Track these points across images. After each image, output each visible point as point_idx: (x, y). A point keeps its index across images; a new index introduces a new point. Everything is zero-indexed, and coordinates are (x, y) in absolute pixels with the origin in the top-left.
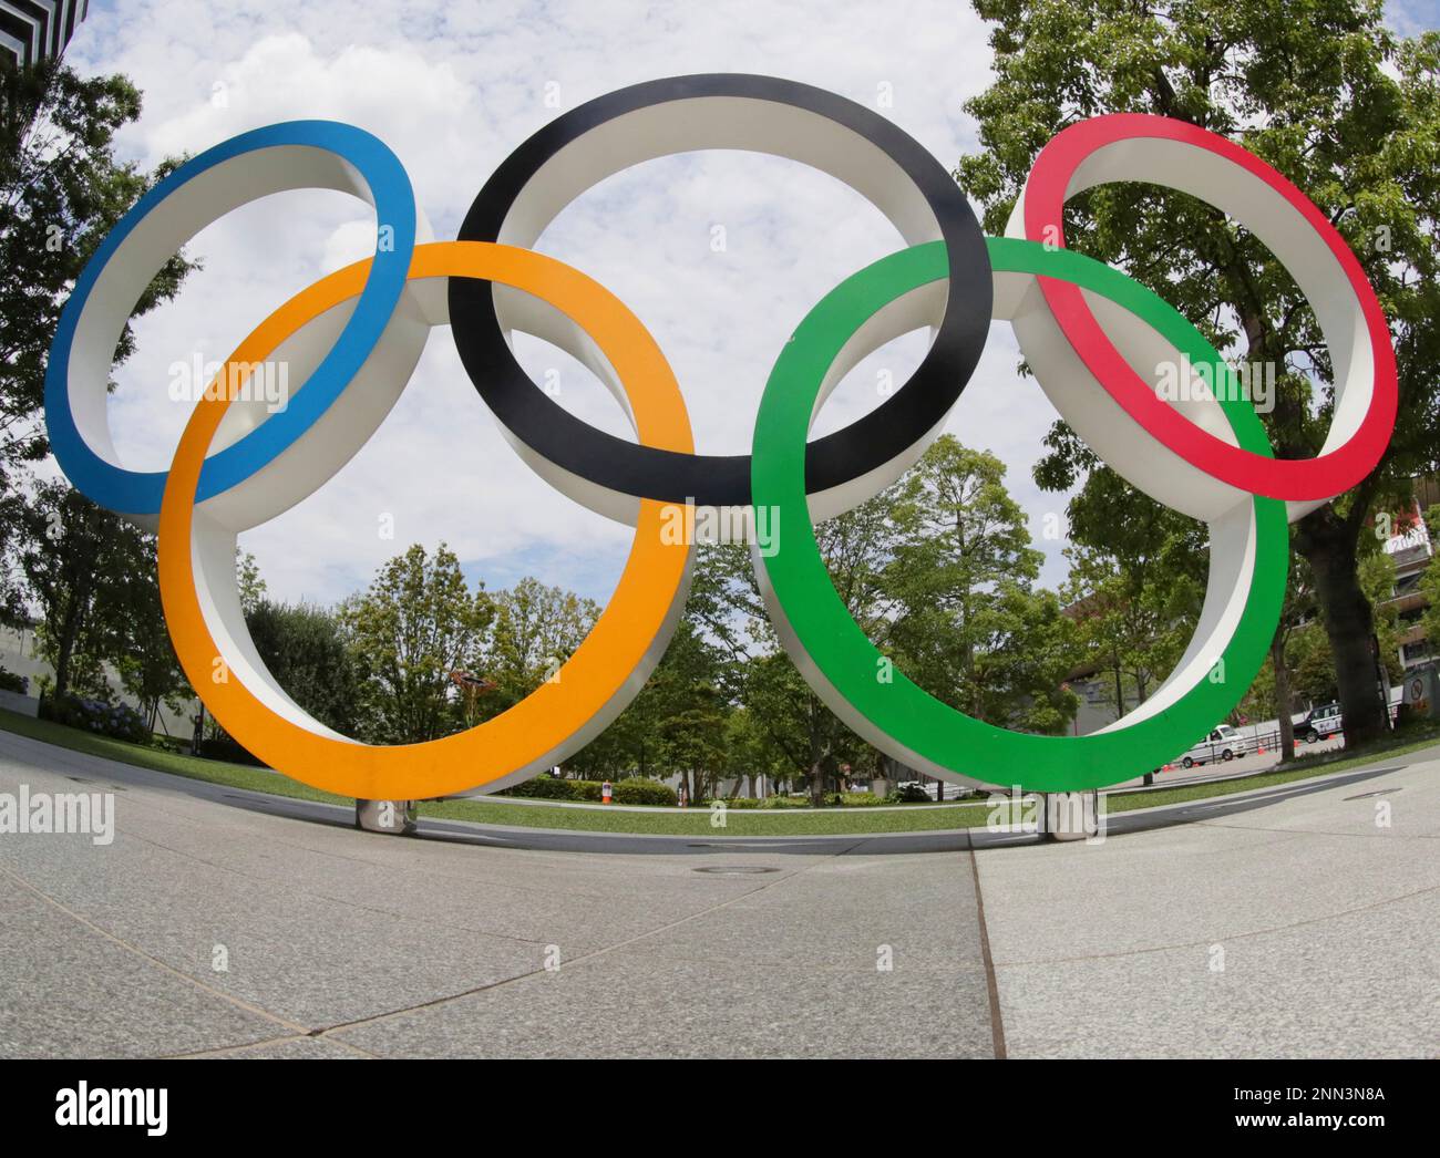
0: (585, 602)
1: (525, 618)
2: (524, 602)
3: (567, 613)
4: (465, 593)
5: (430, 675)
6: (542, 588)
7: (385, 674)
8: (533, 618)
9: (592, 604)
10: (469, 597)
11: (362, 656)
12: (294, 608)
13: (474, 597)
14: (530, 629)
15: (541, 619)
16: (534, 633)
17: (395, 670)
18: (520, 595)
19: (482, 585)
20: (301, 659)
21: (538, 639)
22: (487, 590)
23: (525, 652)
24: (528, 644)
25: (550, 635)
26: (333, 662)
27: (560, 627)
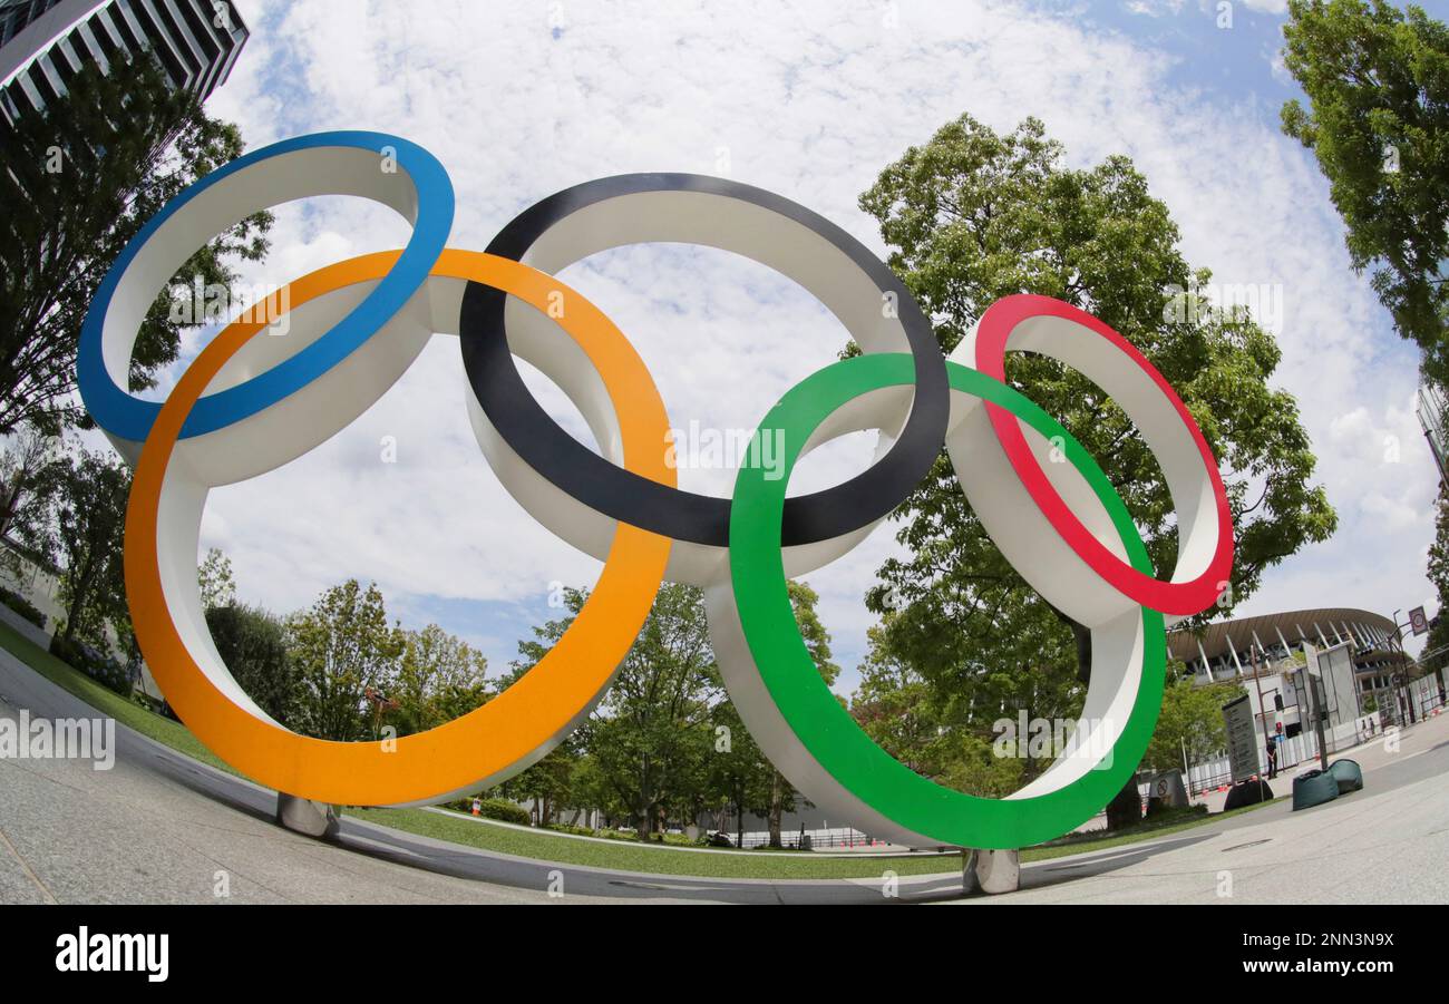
0: (474, 652)
1: (427, 656)
2: (428, 643)
3: (459, 658)
4: (385, 626)
5: (348, 688)
6: (443, 634)
7: (315, 679)
8: (433, 657)
9: (480, 654)
10: (387, 630)
11: (299, 662)
12: (253, 610)
13: (391, 631)
14: (430, 665)
15: (439, 660)
16: (432, 670)
17: (323, 679)
18: (426, 637)
19: (399, 623)
20: (252, 654)
21: (434, 675)
22: (402, 628)
23: (423, 683)
24: (426, 678)
25: (444, 673)
26: (276, 661)
27: (452, 668)
